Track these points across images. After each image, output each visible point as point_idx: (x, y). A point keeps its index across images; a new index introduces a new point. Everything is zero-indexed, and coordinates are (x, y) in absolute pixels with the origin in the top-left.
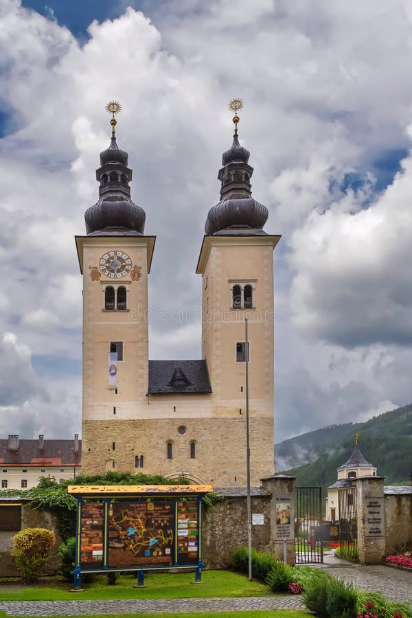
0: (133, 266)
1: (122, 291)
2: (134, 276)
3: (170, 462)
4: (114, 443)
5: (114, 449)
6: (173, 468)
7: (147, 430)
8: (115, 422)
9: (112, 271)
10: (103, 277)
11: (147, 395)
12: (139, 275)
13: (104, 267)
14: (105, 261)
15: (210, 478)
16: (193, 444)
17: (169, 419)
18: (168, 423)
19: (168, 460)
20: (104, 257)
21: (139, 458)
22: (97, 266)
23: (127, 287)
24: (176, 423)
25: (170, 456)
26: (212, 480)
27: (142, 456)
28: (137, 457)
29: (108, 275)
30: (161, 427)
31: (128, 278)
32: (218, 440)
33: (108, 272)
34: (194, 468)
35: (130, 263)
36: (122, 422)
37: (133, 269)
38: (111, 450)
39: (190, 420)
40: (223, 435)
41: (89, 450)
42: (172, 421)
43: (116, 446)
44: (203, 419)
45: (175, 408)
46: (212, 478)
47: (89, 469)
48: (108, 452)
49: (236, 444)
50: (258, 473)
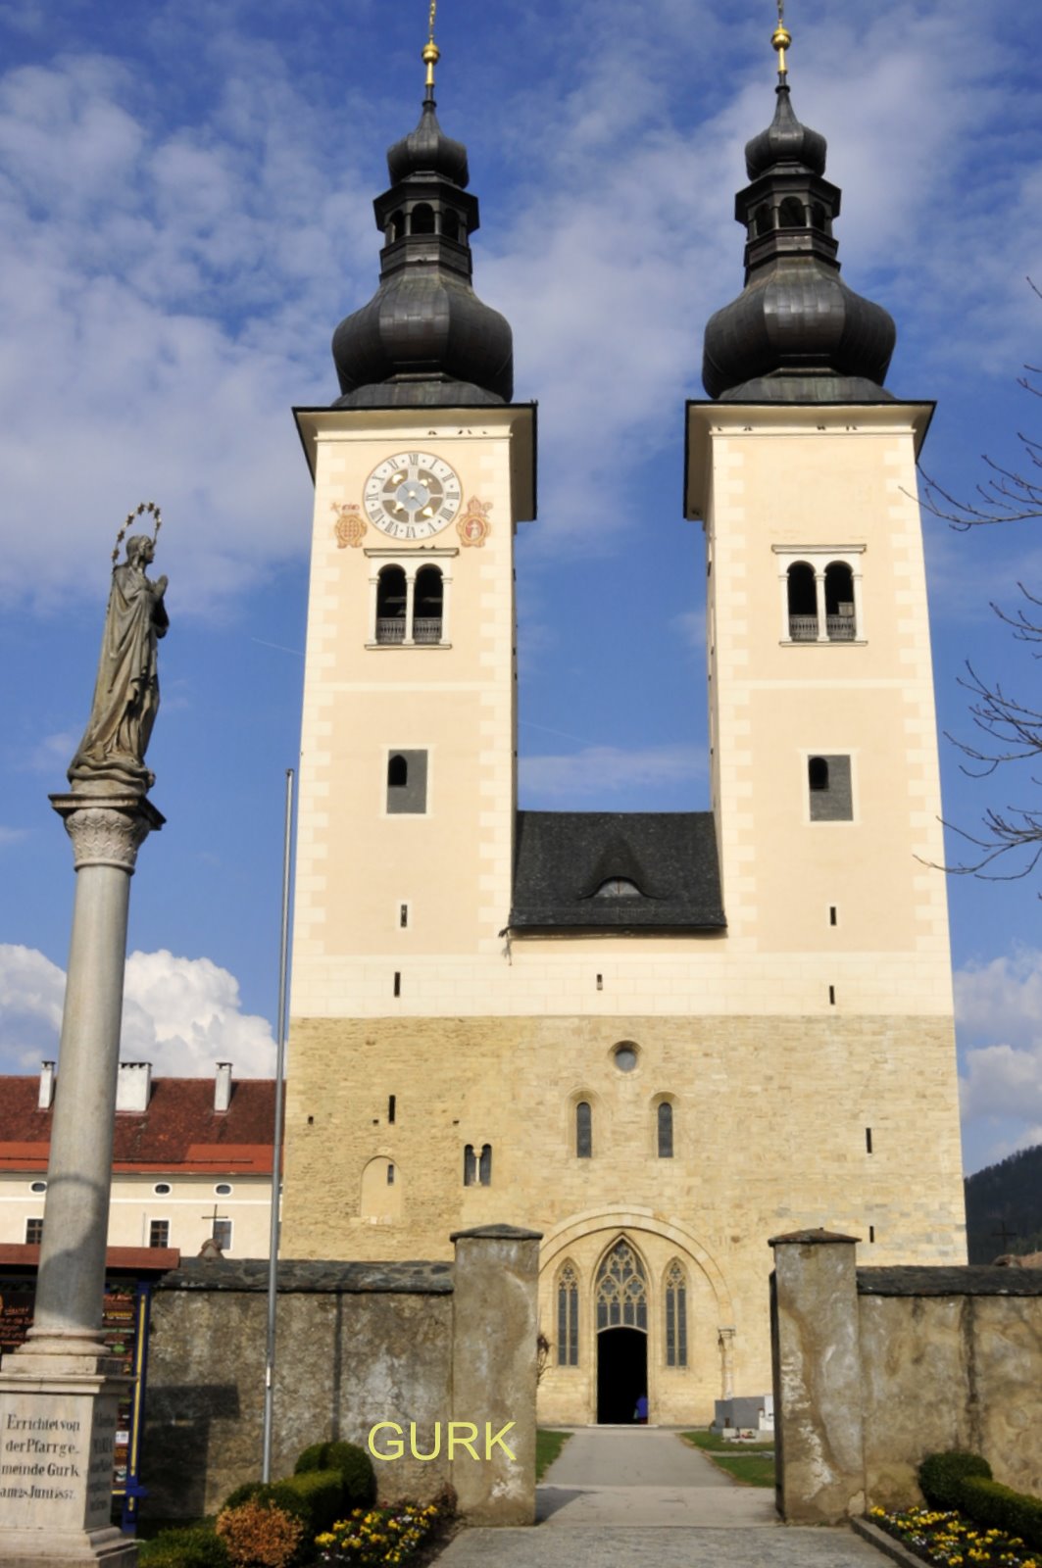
0: (467, 499)
1: (430, 581)
2: (469, 532)
3: (583, 1168)
4: (392, 1099)
5: (392, 1118)
6: (593, 1191)
7: (506, 1054)
8: (398, 1027)
9: (402, 516)
10: (373, 539)
11: (503, 933)
12: (484, 530)
13: (378, 505)
14: (380, 486)
15: (729, 1232)
16: (665, 1107)
17: (582, 1018)
18: (578, 1031)
19: (577, 1163)
20: (379, 473)
21: (478, 1152)
22: (357, 501)
23: (445, 565)
24: (605, 1031)
25: (584, 1149)
26: (735, 1240)
27: (487, 1148)
28: (469, 1148)
29: (388, 529)
30: (552, 1046)
31: (450, 538)
32: (753, 1094)
33: (388, 519)
34: (668, 1191)
35: (456, 489)
36: (421, 1026)
37: (464, 510)
38: (384, 1119)
39: (651, 1022)
40: (770, 1078)
41: (311, 1119)
42: (592, 1024)
43: (398, 1108)
44: (698, 1020)
45: (599, 978)
46: (737, 1232)
47: (307, 1189)
48: (374, 1129)
49: (821, 1108)
50: (903, 1215)
